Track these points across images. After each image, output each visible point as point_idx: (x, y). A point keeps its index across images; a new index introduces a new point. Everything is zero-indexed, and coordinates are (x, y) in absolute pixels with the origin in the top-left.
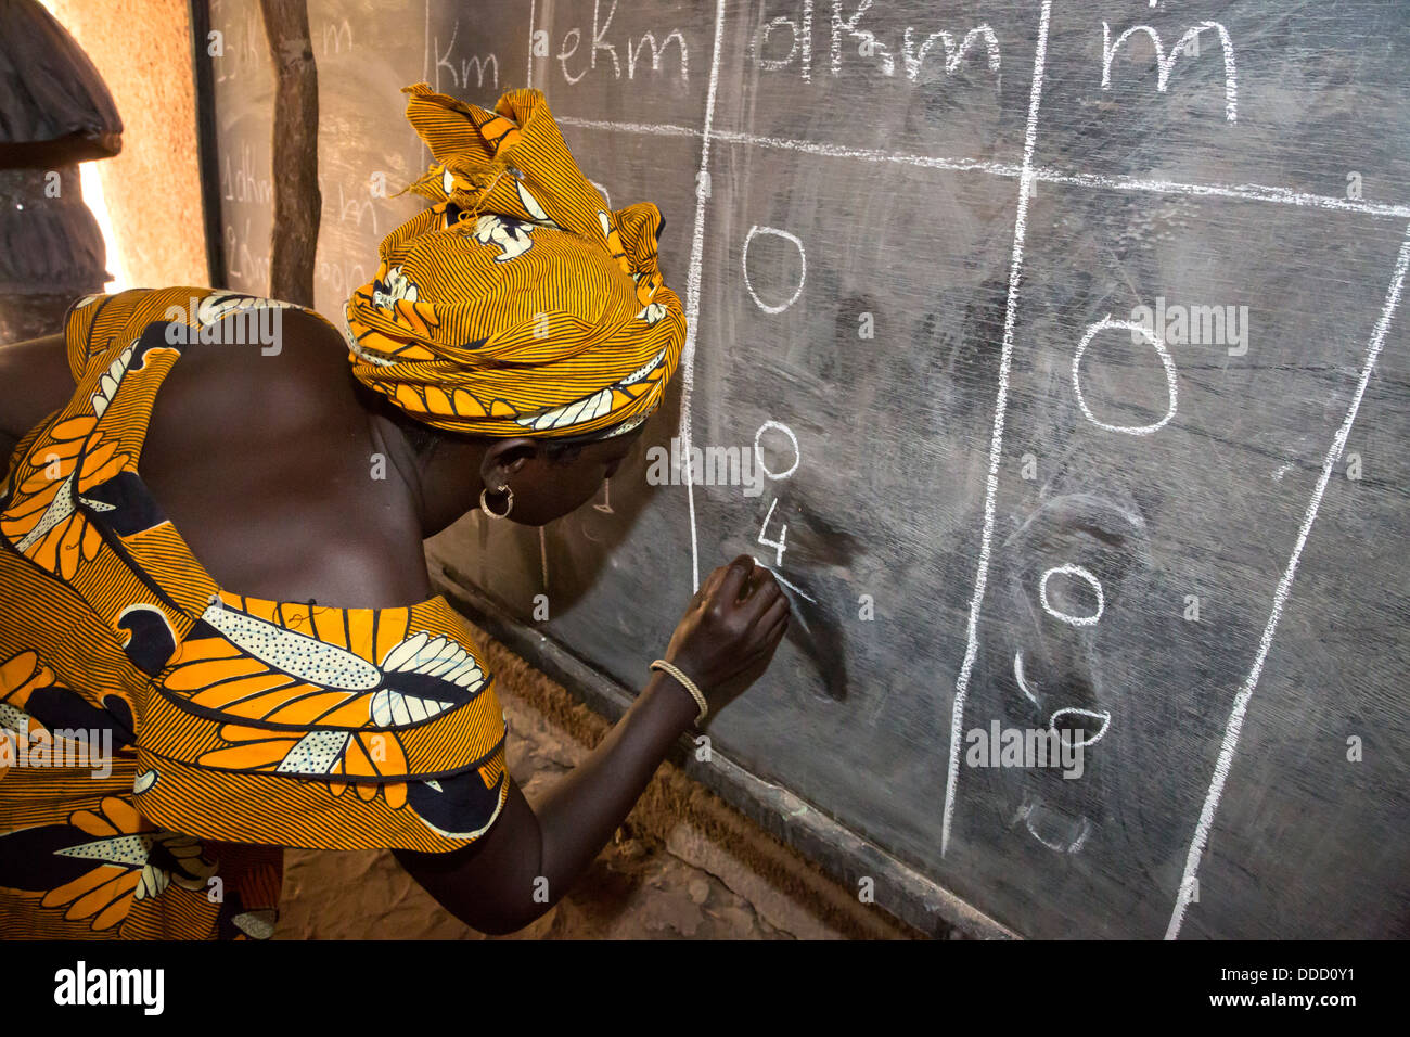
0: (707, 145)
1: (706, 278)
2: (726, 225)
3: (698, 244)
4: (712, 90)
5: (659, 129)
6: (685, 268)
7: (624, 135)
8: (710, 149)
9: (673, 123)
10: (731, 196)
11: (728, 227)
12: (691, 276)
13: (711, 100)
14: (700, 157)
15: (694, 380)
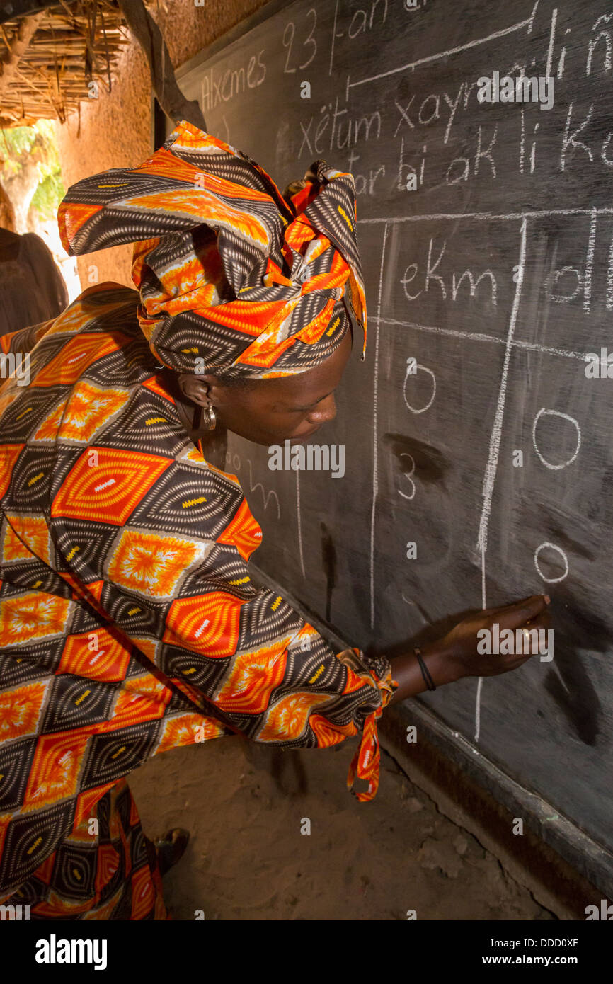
0: (509, 350)
1: (504, 440)
2: (522, 406)
3: (500, 416)
4: (514, 313)
5: (473, 336)
6: (489, 433)
7: (447, 337)
8: (511, 353)
9: (484, 332)
10: (525, 386)
11: (523, 407)
12: (493, 437)
13: (513, 320)
14: (504, 358)
15: (491, 507)
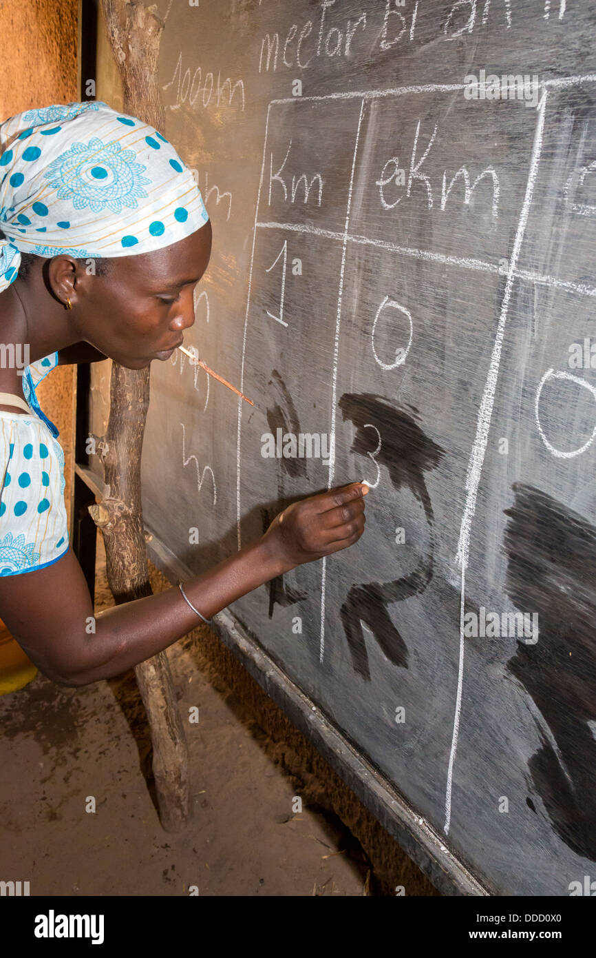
0: (510, 283)
1: (497, 412)
2: (522, 364)
3: (492, 378)
4: (521, 229)
5: (466, 263)
6: (477, 399)
7: (431, 264)
8: (513, 288)
9: (479, 257)
10: (529, 336)
11: (524, 366)
12: (483, 407)
13: (519, 240)
14: (502, 294)
15: (476, 505)
